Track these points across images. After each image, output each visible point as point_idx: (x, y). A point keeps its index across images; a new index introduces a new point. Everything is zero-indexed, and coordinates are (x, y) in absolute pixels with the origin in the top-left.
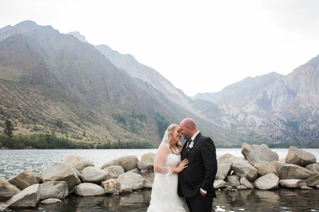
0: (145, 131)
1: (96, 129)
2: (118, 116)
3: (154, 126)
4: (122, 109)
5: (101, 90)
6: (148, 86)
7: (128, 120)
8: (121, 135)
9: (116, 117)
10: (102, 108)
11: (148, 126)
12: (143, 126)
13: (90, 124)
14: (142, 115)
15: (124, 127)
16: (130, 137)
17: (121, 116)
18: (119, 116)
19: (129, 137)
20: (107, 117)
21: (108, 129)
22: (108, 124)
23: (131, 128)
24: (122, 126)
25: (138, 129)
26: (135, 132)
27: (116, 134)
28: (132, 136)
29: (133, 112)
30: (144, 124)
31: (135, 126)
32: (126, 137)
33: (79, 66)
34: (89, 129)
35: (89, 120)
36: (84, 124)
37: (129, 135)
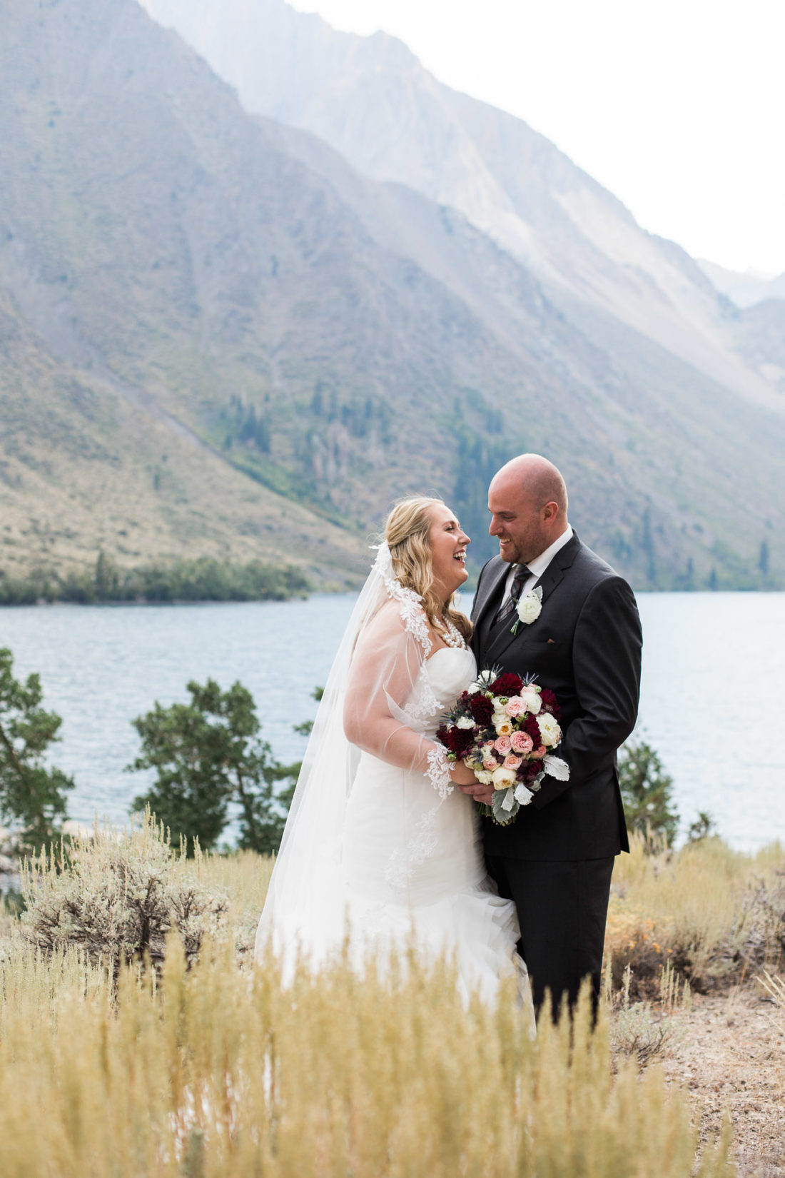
0: (373, 490)
1: (83, 483)
2: (232, 412)
3: (429, 463)
4: (263, 371)
5: (156, 266)
6: (450, 230)
7: (285, 432)
8: (223, 519)
9: (223, 416)
10: (153, 364)
11: (394, 464)
12: (364, 468)
13: (59, 458)
14: (369, 406)
15: (257, 468)
16: (275, 526)
17: (252, 409)
18: (240, 409)
19: (269, 528)
20: (174, 417)
21: (157, 483)
22: (165, 458)
23: (294, 477)
24: (248, 464)
25: (338, 481)
26: (314, 500)
27: (195, 513)
28: (288, 522)
29: (319, 387)
30: (375, 453)
31: (318, 462)
32: (249, 528)
33: (52, 124)
34: (42, 484)
35: (59, 434)
36: (25, 459)
37: (269, 517)
